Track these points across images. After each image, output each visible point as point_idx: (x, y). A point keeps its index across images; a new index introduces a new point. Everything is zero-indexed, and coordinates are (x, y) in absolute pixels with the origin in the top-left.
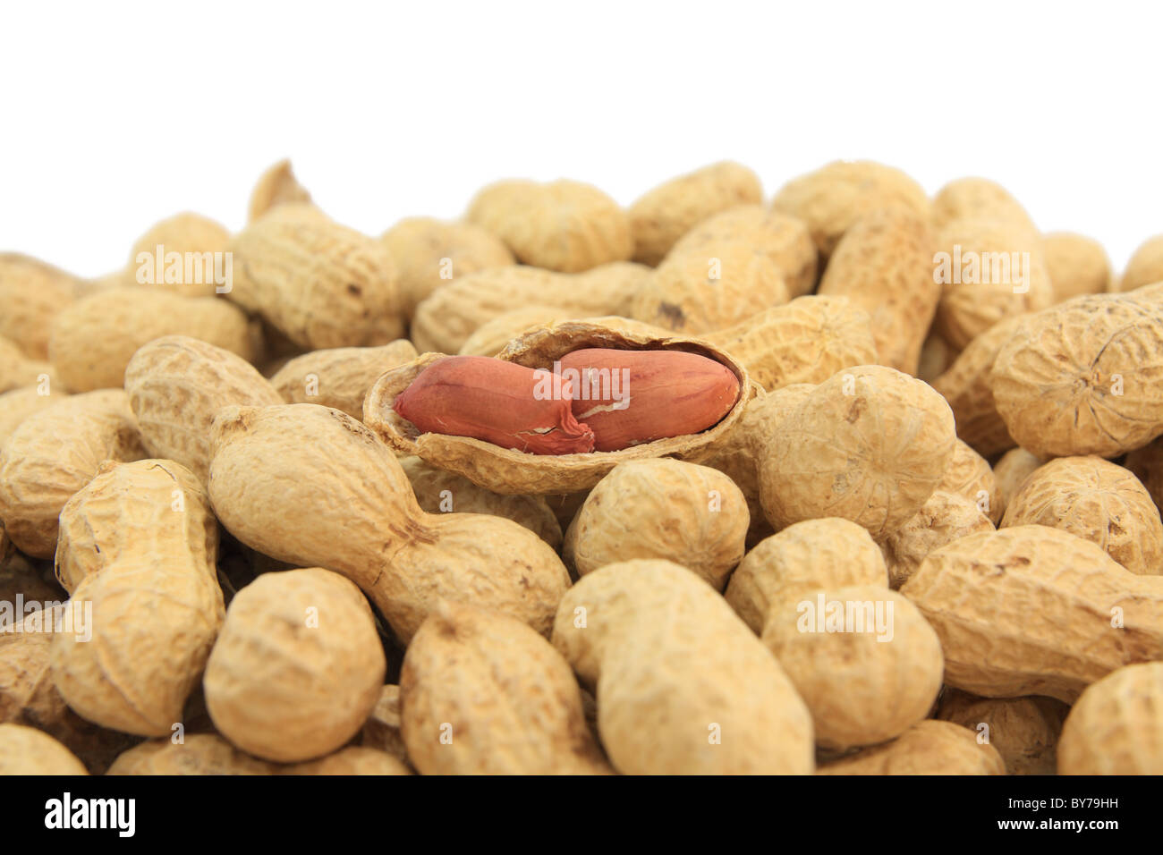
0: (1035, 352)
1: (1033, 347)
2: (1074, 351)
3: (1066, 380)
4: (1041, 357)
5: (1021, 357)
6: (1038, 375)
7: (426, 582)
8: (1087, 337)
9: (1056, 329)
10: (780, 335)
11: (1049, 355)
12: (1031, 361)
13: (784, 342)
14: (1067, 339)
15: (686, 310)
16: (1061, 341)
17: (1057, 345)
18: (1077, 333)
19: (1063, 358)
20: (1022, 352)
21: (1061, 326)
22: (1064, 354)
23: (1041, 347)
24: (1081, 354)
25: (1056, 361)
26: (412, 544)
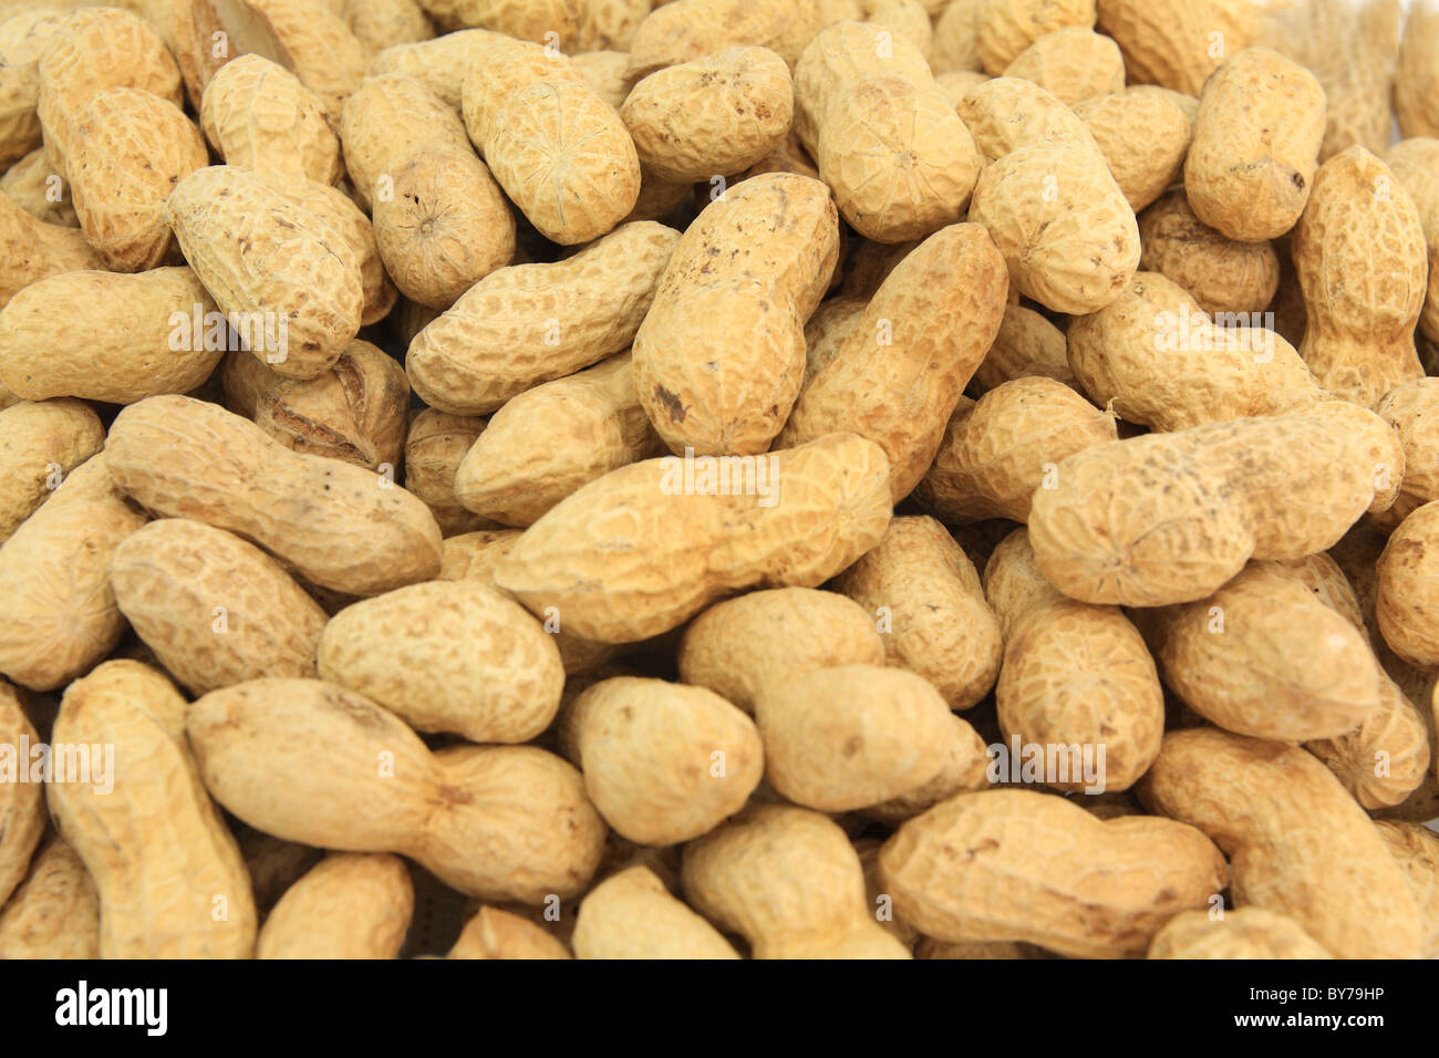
0: (1077, 517)
1: (1078, 511)
2: (1114, 528)
3: (1099, 555)
4: (1082, 524)
5: (1062, 513)
6: (1073, 540)
7: (480, 850)
8: (1132, 517)
9: (1106, 497)
10: (794, 526)
11: (1089, 525)
12: (1070, 524)
13: (798, 536)
14: (1113, 513)
15: (685, 402)
16: (1106, 513)
17: (1100, 515)
18: (1125, 510)
19: (1102, 532)
20: (1065, 509)
21: (1111, 495)
22: (1105, 528)
23: (1085, 513)
24: (1121, 534)
25: (1094, 534)
26: (449, 808)
